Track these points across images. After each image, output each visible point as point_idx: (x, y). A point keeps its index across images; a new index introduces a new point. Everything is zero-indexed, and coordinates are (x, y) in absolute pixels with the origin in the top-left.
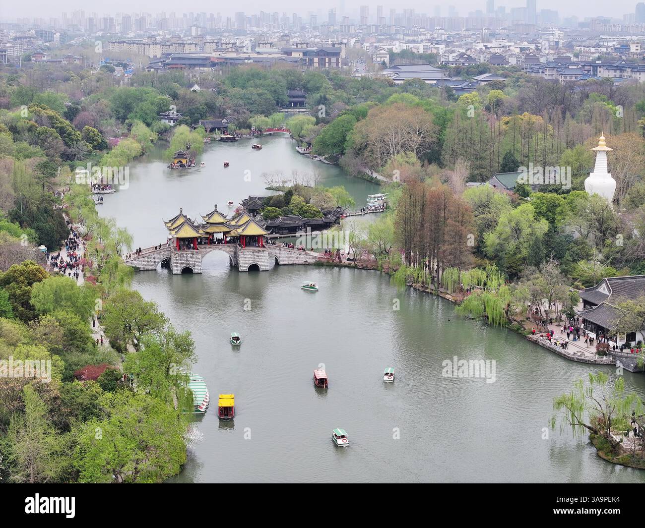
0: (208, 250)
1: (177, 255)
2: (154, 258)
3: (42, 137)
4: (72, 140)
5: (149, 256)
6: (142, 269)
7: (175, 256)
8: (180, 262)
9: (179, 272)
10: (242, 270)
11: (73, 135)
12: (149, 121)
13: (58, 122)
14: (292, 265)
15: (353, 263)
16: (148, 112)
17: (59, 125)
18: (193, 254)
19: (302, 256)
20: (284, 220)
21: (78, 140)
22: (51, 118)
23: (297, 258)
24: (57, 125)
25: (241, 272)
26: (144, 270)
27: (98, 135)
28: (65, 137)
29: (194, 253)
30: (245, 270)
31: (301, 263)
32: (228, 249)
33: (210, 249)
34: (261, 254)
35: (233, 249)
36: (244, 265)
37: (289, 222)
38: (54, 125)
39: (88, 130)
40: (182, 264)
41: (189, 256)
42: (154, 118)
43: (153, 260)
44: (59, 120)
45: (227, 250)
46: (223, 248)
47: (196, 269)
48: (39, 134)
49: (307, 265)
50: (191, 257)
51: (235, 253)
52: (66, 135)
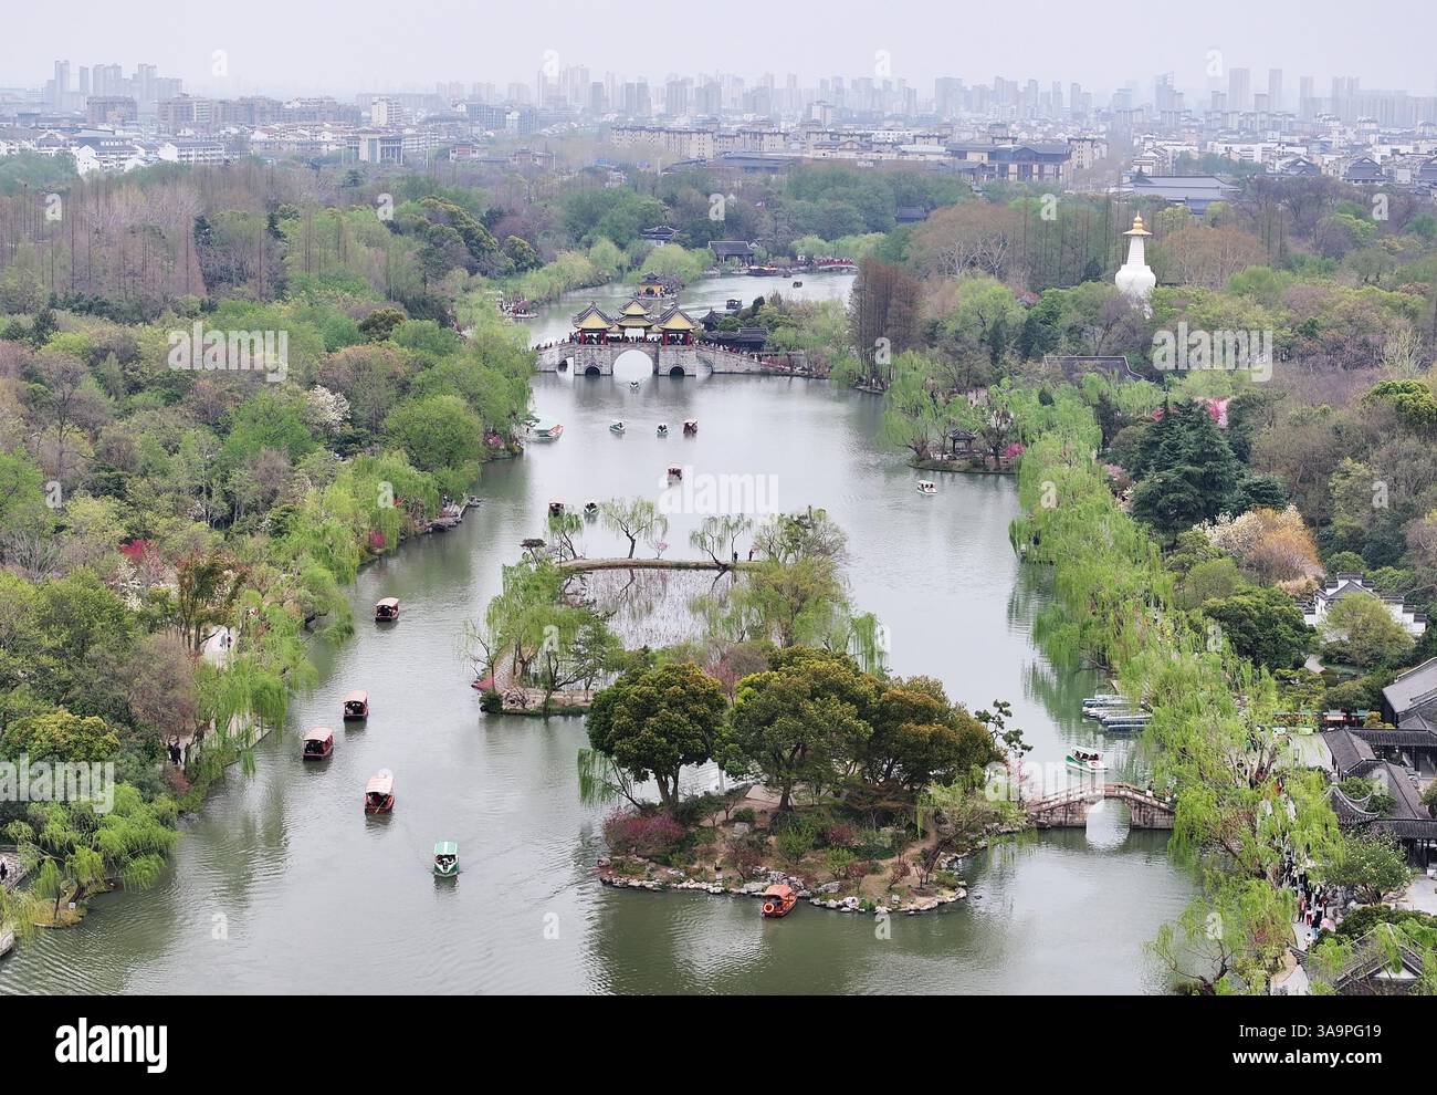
0: (622, 349)
1: (580, 351)
2: (554, 356)
3: (436, 239)
4: (483, 249)
5: (547, 353)
6: (538, 369)
7: (578, 351)
8: (583, 359)
9: (582, 371)
10: (662, 373)
11: (484, 242)
13: (463, 221)
14: (731, 373)
15: (806, 373)
16: (623, 224)
17: (464, 226)
18: (600, 350)
19: (743, 363)
20: (745, 333)
21: (493, 249)
22: (452, 215)
23: (736, 365)
24: (461, 226)
25: (660, 375)
26: (541, 371)
27: (530, 251)
28: (472, 243)
29: (602, 348)
30: (665, 374)
31: (742, 371)
32: (648, 349)
33: (627, 350)
34: (686, 354)
35: (654, 349)
36: (665, 369)
37: (749, 336)
38: (457, 224)
39: (513, 241)
40: (585, 362)
41: (595, 353)
42: (631, 236)
43: (552, 359)
44: (465, 219)
45: (646, 350)
46: (642, 348)
47: (604, 370)
48: (432, 235)
49: (749, 373)
50: (599, 354)
51: (657, 355)
52: (474, 241)
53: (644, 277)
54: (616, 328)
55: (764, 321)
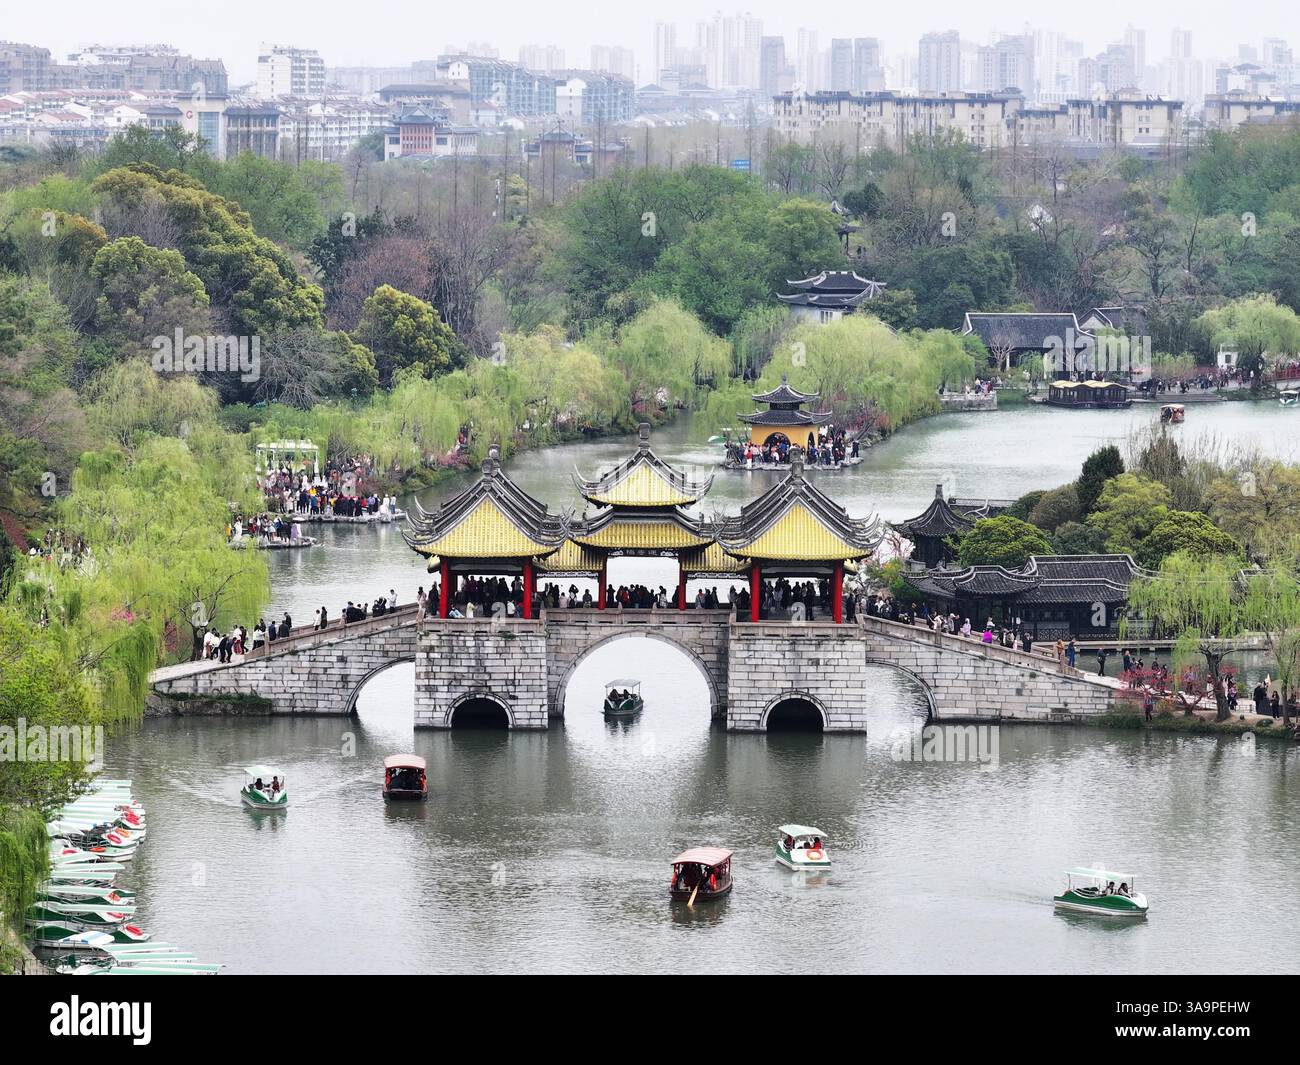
0: (596, 634)
1: (433, 640)
2: (342, 659)
3: (117, 283)
5: (316, 647)
6: (283, 706)
7: (425, 642)
8: (444, 671)
9: (441, 717)
10: (740, 725)
11: (278, 295)
12: (727, 309)
13: (216, 235)
14: (996, 722)
17: (221, 249)
18: (508, 636)
19: (1043, 685)
20: (1053, 573)
21: (304, 319)
22: (185, 217)
23: (1019, 692)
24: (211, 248)
25: (735, 732)
26: (293, 715)
27: (438, 331)
28: (241, 304)
29: (516, 630)
30: (753, 726)
31: (1037, 713)
32: (690, 633)
33: (607, 631)
34: (830, 652)
35: (711, 635)
37: (1069, 582)
38: (201, 247)
39: (388, 301)
40: (454, 681)
41: (489, 645)
42: (750, 298)
43: (336, 670)
44: (223, 228)
45: (685, 638)
46: (669, 630)
47: (526, 710)
48: (107, 270)
49: (1064, 726)
50: (500, 652)
51: (723, 654)
52: (246, 294)
53: (759, 401)
54: (569, 554)
55: (1119, 532)
